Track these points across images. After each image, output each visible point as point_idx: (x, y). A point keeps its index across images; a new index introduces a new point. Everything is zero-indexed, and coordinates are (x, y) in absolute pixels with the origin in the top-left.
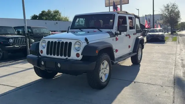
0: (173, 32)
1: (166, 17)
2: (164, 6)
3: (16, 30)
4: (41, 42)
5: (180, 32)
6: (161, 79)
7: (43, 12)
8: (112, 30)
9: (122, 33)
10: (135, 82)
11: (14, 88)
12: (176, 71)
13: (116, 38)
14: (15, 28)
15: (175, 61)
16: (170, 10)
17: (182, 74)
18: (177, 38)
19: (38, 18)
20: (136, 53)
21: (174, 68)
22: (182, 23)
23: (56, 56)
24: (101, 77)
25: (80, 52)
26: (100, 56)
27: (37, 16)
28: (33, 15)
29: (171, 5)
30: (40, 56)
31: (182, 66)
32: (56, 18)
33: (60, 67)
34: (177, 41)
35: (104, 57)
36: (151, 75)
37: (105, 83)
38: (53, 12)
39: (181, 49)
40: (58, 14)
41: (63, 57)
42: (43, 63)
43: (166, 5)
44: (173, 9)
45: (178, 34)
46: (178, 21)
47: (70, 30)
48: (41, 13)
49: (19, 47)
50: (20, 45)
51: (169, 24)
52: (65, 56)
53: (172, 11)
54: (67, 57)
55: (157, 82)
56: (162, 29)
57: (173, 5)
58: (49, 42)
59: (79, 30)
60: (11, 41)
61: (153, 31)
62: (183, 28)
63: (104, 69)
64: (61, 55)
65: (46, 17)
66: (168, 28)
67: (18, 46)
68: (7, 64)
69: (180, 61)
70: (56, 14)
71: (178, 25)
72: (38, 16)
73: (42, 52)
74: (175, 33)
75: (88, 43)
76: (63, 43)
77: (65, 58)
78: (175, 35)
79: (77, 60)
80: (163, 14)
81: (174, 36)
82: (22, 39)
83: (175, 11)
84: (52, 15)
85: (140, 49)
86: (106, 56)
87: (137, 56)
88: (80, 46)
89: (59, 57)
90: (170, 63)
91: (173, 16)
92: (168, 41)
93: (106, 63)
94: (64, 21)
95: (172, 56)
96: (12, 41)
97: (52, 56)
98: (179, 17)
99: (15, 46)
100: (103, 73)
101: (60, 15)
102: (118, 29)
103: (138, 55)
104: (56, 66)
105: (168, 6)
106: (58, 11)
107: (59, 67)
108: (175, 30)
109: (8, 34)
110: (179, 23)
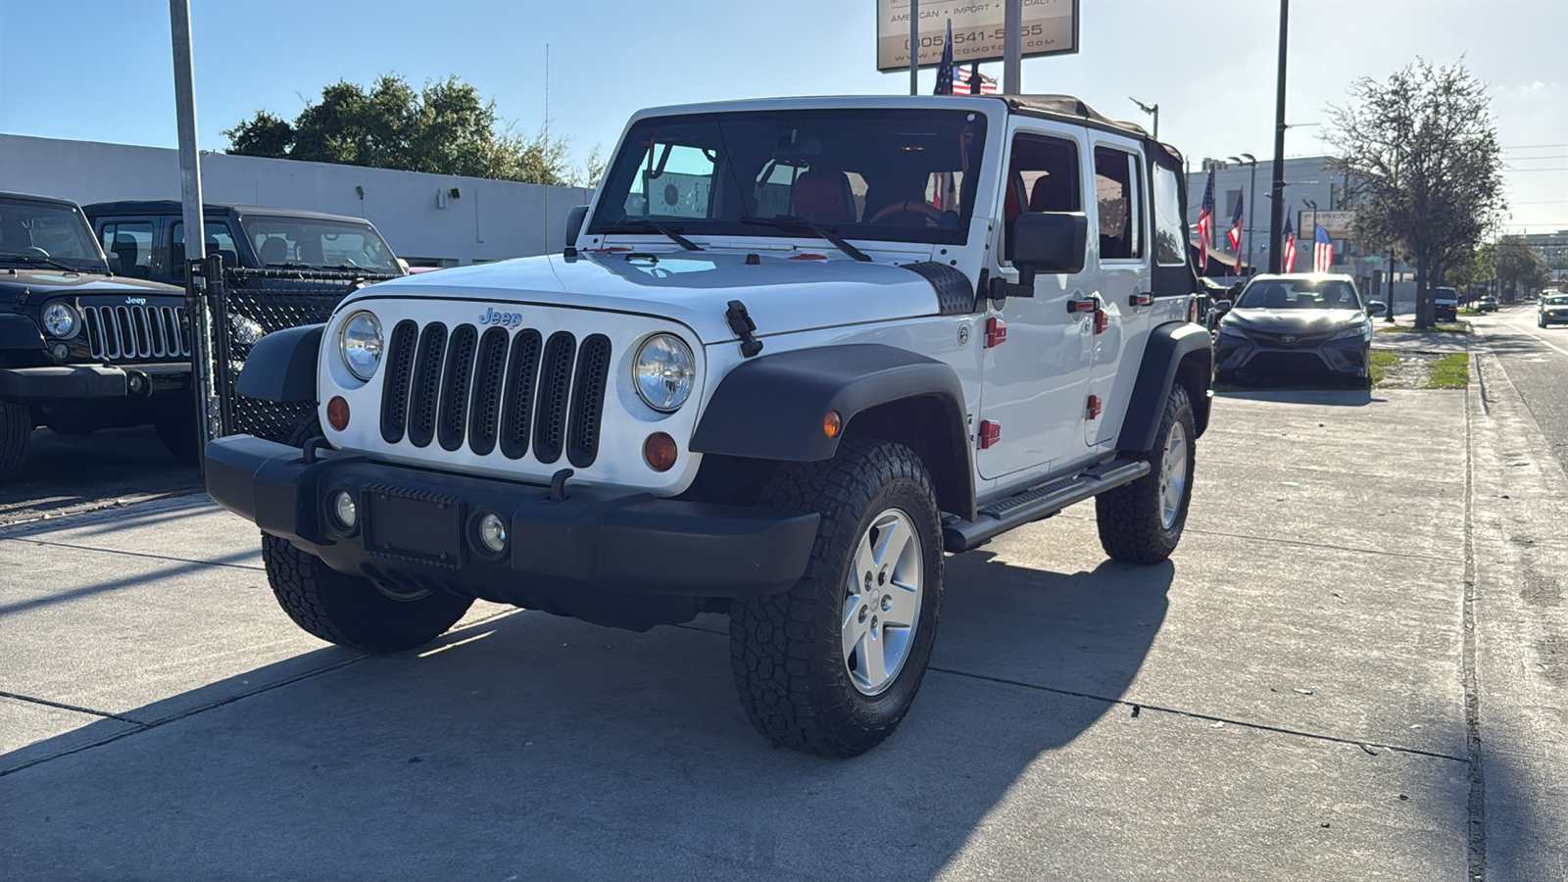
0: (1434, 317)
1: (1381, 187)
2: (1371, 93)
3: (109, 238)
4: (331, 327)
5: (1490, 319)
6: (1351, 689)
7: (339, 96)
8: (954, 250)
9: (1039, 278)
10: (1137, 709)
11: (80, 721)
12: (1483, 630)
13: (990, 324)
14: (94, 212)
15: (1468, 545)
16: (1417, 127)
17: (1534, 654)
18: (1472, 360)
19: (288, 150)
20: (1145, 465)
21: (1460, 602)
22: (1510, 242)
23: (464, 457)
24: (853, 656)
25: (681, 427)
26: (856, 472)
27: (284, 126)
28: (251, 119)
29: (1430, 86)
30: (319, 452)
31: (1523, 594)
32: (451, 150)
33: (499, 547)
34: (1474, 386)
35: (886, 474)
36: (1268, 657)
37: (886, 707)
38: (426, 96)
39: (1509, 456)
40: (463, 122)
41: (528, 465)
42: (348, 511)
43: (1385, 85)
44: (1445, 119)
45: (1479, 332)
46: (1481, 227)
47: (583, 240)
48: (319, 101)
49: (131, 374)
50: (138, 360)
51: (1399, 248)
52: (546, 455)
53: (1434, 139)
54: (563, 463)
55: (1324, 715)
56: (1346, 278)
57: (1447, 90)
58: (405, 329)
59: (665, 238)
60: (63, 320)
61: (1274, 296)
62: (1519, 288)
63: (881, 581)
64: (514, 451)
65: (363, 140)
66: (1396, 276)
67: (118, 370)
68: (18, 519)
69: (1511, 552)
70: (451, 117)
71: (1473, 255)
72: (293, 126)
73: (340, 413)
74: (1452, 326)
75: (750, 347)
76: (530, 337)
77: (548, 471)
78: (1445, 341)
79: (646, 496)
80: (1353, 153)
81: (1443, 349)
82: (152, 312)
83: (1460, 138)
84: (410, 125)
85: (1177, 430)
86: (901, 468)
87: (1147, 487)
88: (681, 374)
89: (496, 461)
90: (1424, 558)
91: (1440, 182)
92: (1400, 386)
93: (899, 529)
94: (514, 179)
95: (1436, 503)
96: (68, 319)
97: (434, 453)
98: (1488, 190)
99: (98, 368)
100: (868, 621)
101: (480, 131)
102: (1009, 251)
103: (1163, 482)
104: (463, 540)
105: (1402, 93)
106: (466, 95)
107: (493, 552)
108: (1450, 295)
109: (38, 263)
110: (1488, 238)
